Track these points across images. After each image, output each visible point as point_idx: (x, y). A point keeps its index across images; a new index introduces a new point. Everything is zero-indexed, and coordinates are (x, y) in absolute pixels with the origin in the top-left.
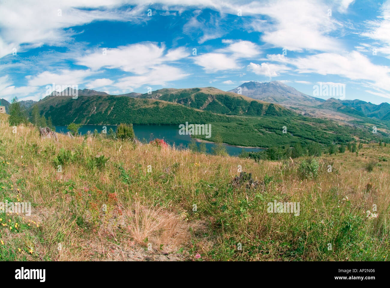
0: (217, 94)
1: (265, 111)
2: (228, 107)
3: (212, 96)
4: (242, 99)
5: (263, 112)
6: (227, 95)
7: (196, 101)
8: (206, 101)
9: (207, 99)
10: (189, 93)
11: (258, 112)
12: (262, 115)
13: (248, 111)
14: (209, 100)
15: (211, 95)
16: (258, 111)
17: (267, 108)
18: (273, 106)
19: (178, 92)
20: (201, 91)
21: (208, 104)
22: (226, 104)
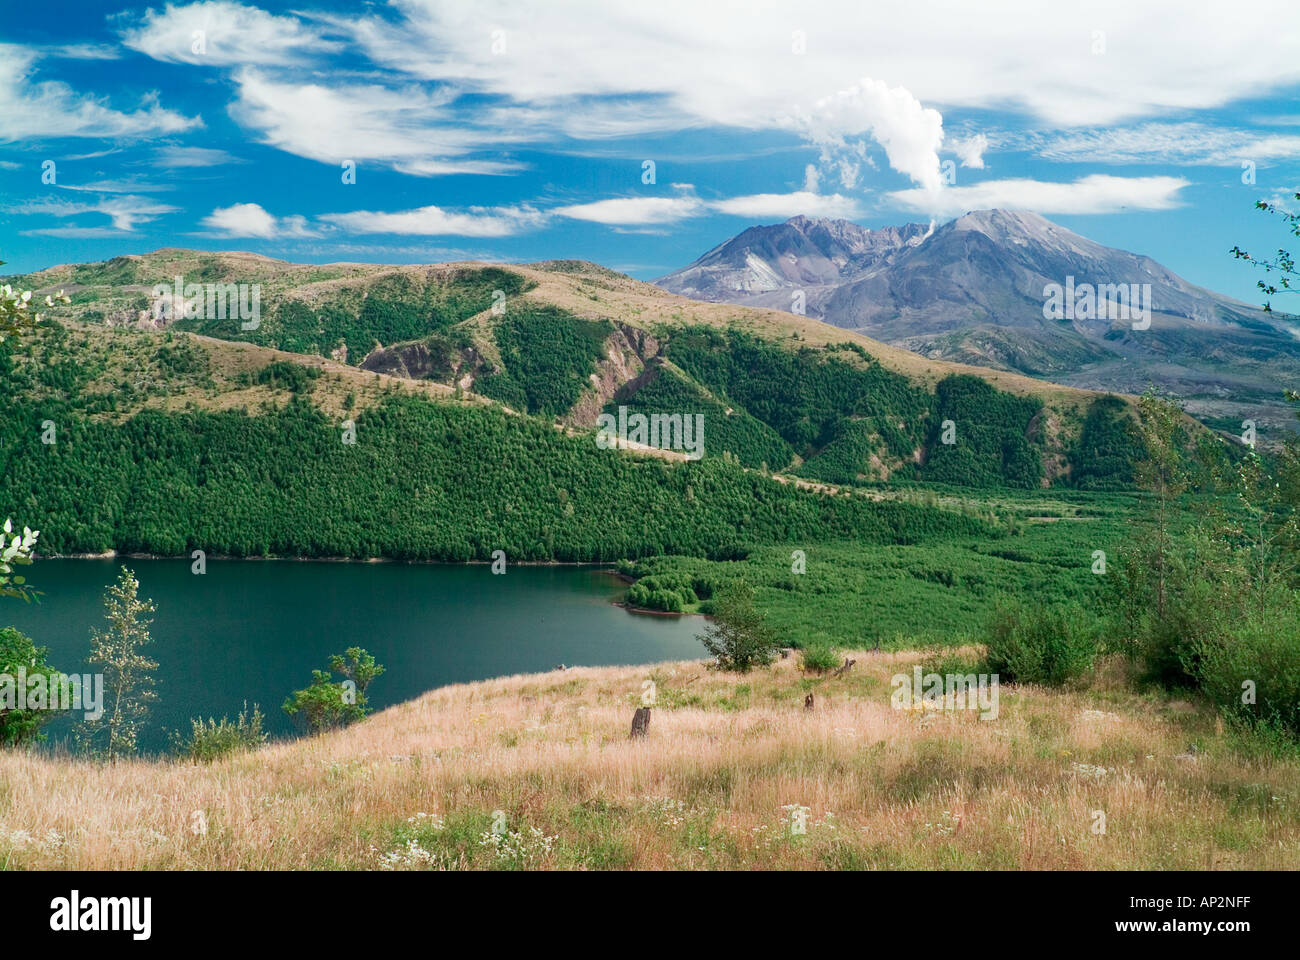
0: (669, 322)
1: (1061, 452)
2: (774, 420)
3: (633, 339)
4: (866, 364)
5: (1054, 465)
6: (745, 330)
7: (511, 371)
8: (593, 377)
9: (602, 357)
10: (434, 304)
11: (1005, 461)
12: (1045, 482)
13: (926, 458)
14: (612, 369)
15: (628, 331)
16: (1009, 451)
17: (1073, 433)
18: (1119, 417)
19: (345, 290)
20: (536, 295)
21: (611, 393)
22: (750, 400)
